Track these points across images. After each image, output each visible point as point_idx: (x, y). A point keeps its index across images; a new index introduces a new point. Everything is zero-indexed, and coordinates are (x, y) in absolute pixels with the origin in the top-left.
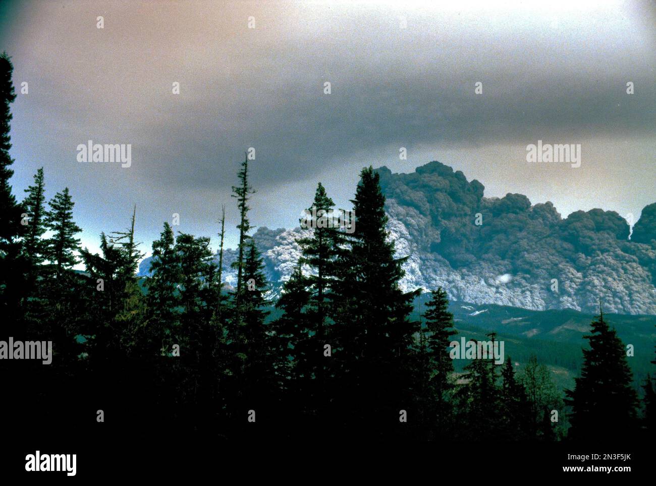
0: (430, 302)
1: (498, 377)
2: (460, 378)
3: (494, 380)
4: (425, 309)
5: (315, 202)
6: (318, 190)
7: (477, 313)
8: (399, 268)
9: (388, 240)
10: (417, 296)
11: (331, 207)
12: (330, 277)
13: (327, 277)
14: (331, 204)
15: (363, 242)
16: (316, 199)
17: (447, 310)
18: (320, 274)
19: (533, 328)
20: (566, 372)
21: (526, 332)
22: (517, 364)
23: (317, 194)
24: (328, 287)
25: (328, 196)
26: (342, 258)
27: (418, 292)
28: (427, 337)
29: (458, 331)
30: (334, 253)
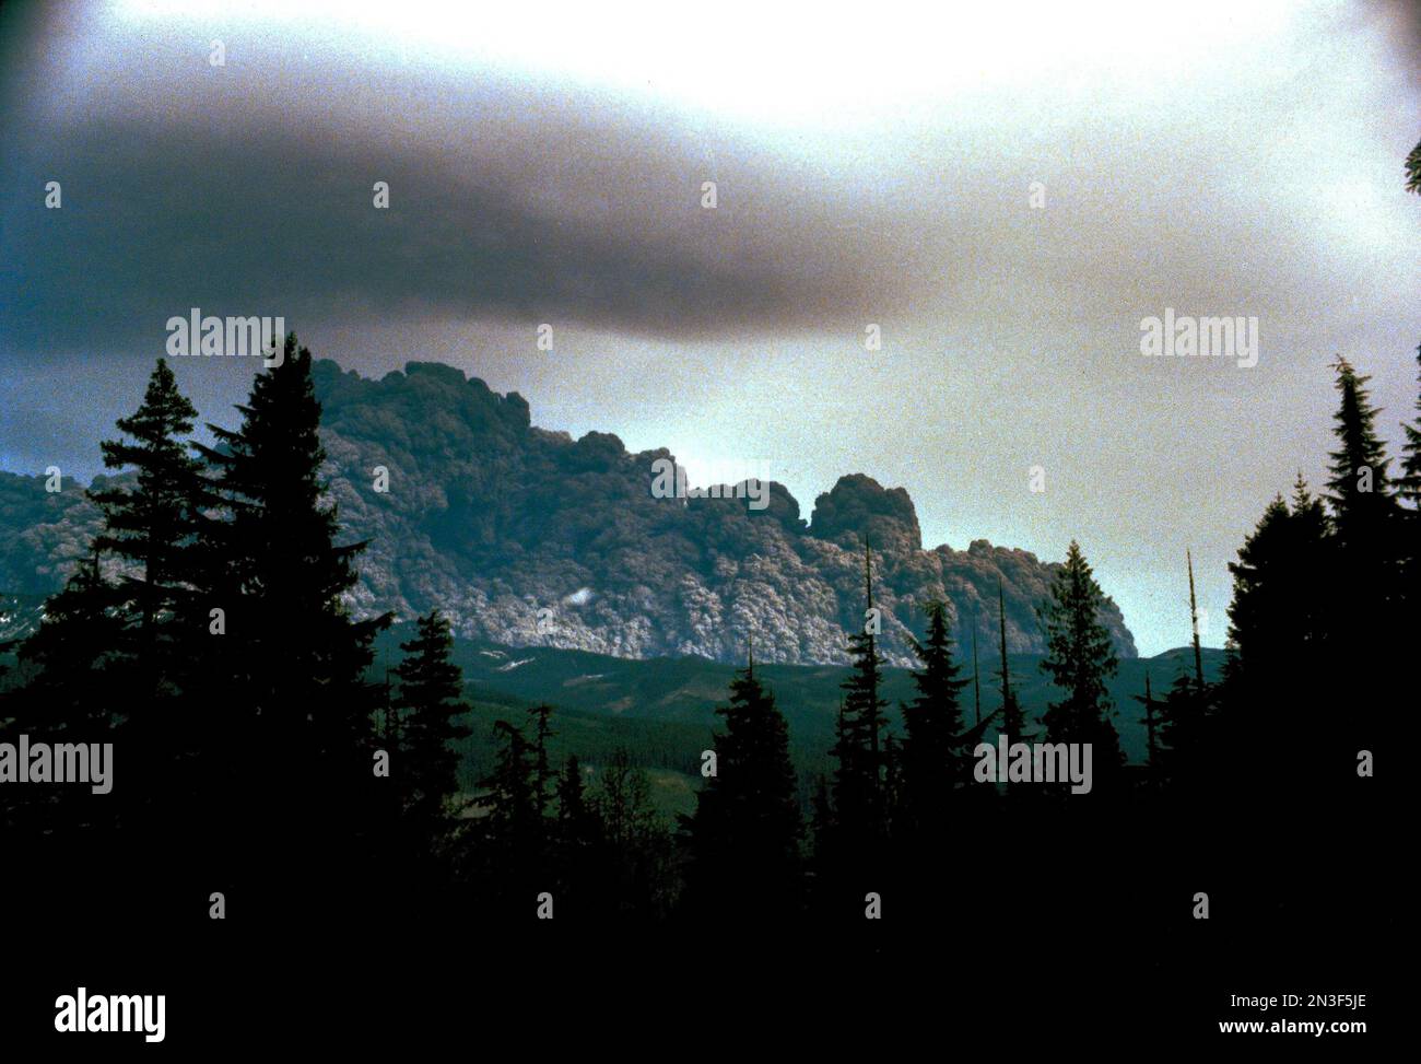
0: (413, 642)
1: (550, 798)
2: (470, 804)
3: (542, 806)
4: (398, 657)
5: (146, 405)
6: (155, 376)
7: (513, 665)
8: (345, 566)
9: (322, 503)
10: (382, 629)
11: (188, 420)
12: (174, 584)
13: (166, 585)
14: (190, 412)
15: (264, 505)
16: (149, 397)
17: (449, 660)
18: (149, 575)
19: (625, 695)
20: (682, 782)
21: (611, 704)
22: (589, 770)
23: (152, 386)
24: (167, 608)
25: (182, 392)
26: (209, 540)
27: (385, 621)
28: (401, 717)
29: (471, 703)
30: (187, 529)
